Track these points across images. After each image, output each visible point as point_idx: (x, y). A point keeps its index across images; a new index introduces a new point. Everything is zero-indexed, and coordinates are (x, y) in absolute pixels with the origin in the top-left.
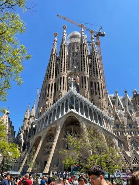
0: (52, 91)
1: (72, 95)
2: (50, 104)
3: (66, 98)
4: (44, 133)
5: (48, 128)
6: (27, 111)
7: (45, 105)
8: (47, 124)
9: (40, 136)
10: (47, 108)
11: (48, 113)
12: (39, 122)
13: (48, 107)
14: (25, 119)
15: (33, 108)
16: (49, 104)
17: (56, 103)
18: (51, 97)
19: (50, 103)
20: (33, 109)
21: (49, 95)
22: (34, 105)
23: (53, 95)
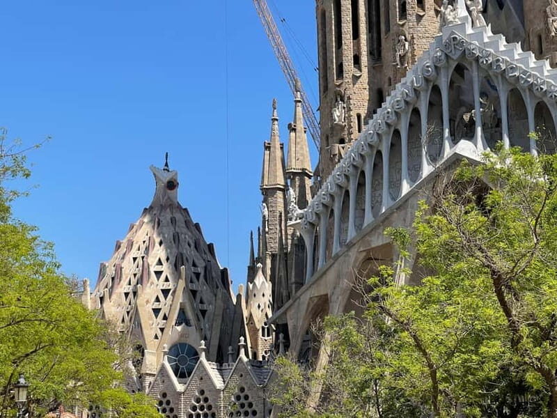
0: (356, 35)
1: (456, 55)
2: (359, 116)
3: (427, 80)
4: (339, 277)
5: (353, 253)
6: (268, 148)
7: (332, 128)
8: (351, 233)
9: (322, 293)
10: (342, 141)
11: (347, 177)
12: (312, 225)
13: (350, 134)
14: (268, 193)
15: (292, 129)
16: (350, 116)
17: (388, 105)
18: (356, 78)
19: (354, 113)
20: (293, 134)
21: (345, 68)
22: (299, 110)
23: (364, 59)
